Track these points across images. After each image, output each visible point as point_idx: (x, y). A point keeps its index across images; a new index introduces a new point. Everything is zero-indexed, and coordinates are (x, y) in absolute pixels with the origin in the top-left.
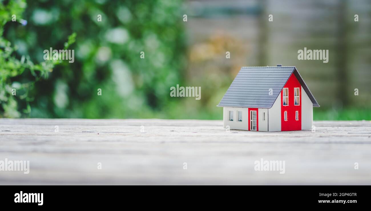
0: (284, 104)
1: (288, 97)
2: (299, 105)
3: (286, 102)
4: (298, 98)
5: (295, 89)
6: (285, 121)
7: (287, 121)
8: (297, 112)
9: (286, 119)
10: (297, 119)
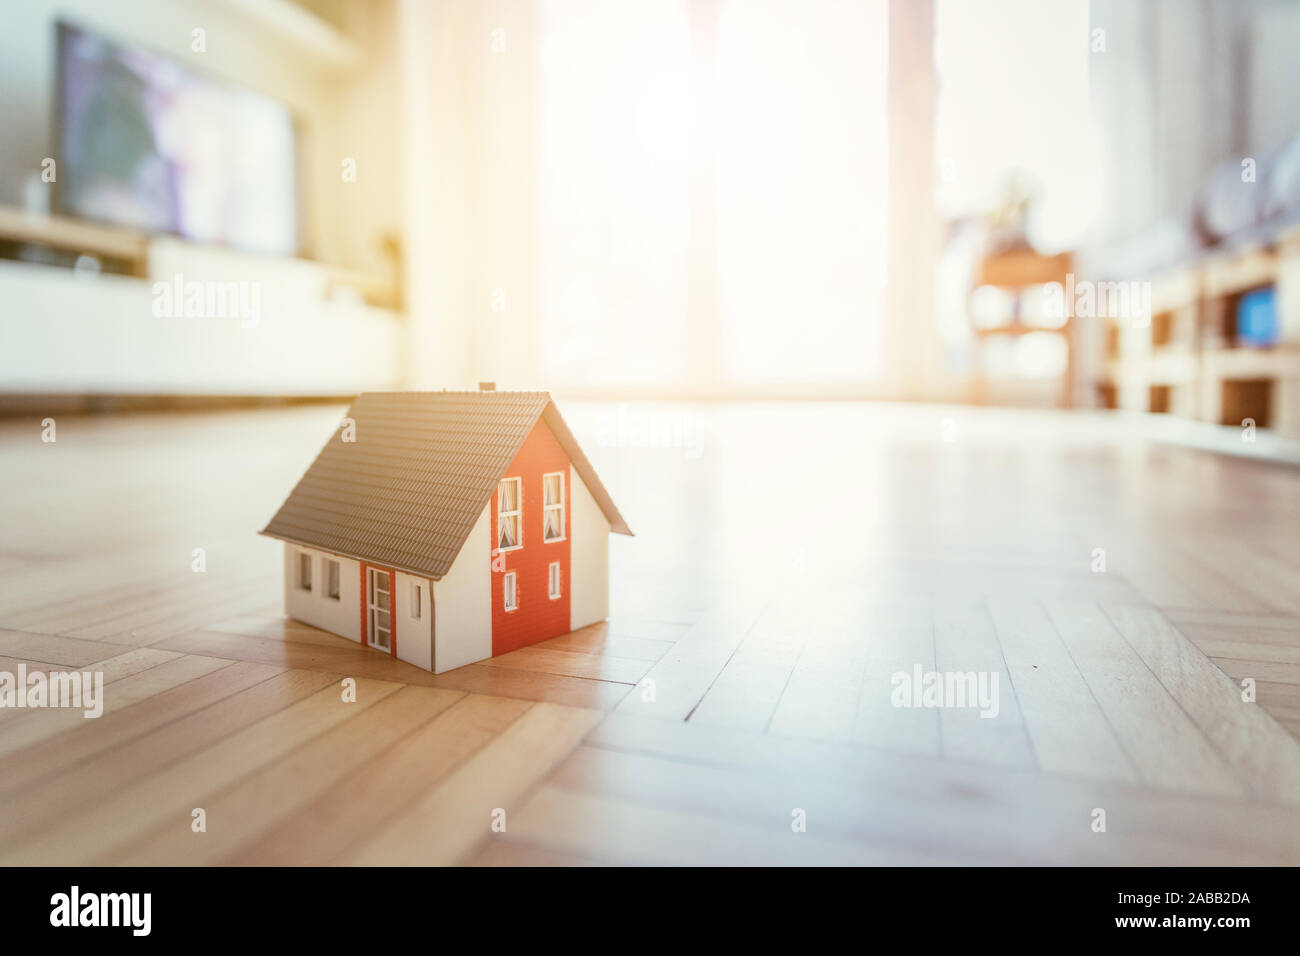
0: (505, 543)
1: (519, 513)
2: (563, 538)
3: (510, 536)
4: (559, 511)
5: (548, 479)
6: (508, 613)
7: (516, 611)
8: (555, 567)
9: (511, 605)
10: (554, 595)
